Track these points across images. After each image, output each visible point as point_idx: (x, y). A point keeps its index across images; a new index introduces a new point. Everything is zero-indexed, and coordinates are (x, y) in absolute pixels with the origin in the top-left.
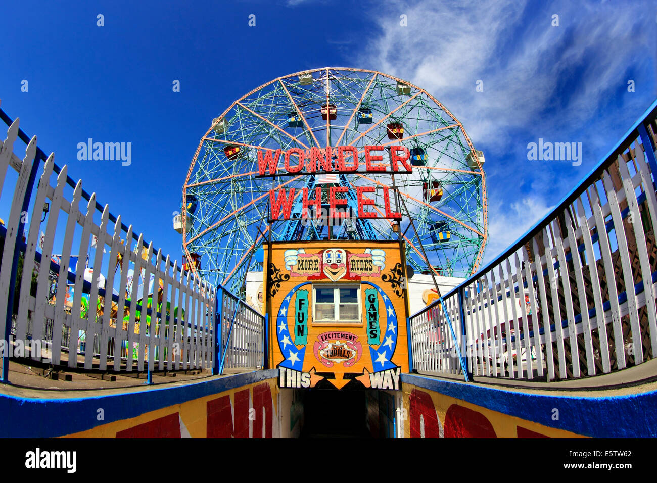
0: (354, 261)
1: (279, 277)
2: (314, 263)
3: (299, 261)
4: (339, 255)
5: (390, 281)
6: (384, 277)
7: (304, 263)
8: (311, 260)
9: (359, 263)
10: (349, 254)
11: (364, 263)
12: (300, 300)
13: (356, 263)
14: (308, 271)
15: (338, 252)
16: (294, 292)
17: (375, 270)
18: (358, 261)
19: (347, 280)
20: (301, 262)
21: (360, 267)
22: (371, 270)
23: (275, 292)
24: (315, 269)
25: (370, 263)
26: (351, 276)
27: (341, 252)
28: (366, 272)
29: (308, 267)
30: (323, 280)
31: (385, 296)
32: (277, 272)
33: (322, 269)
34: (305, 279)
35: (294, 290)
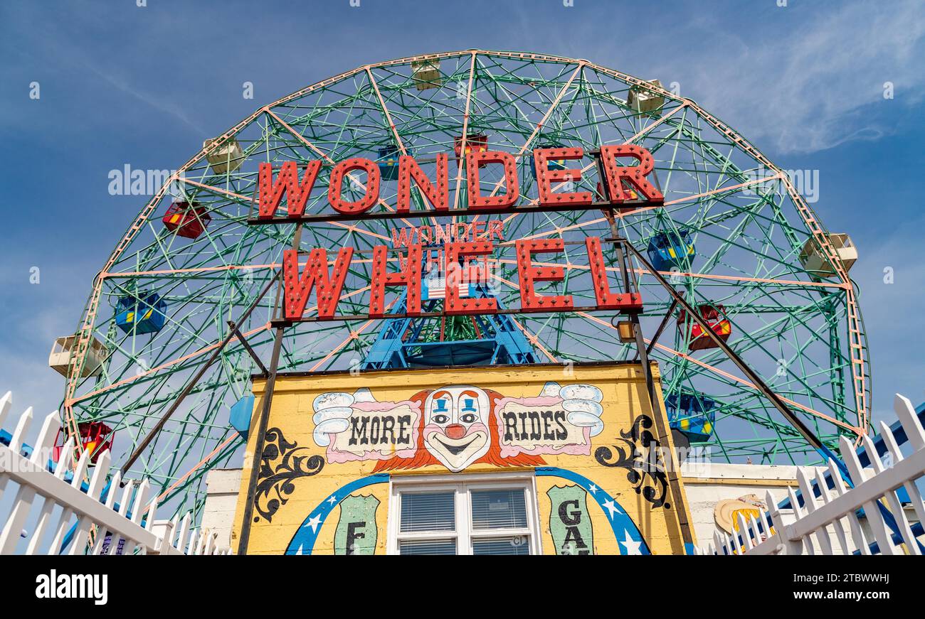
0: (511, 415)
1: (291, 463)
2: (397, 425)
3: (355, 421)
4: (469, 404)
5: (622, 463)
6: (602, 455)
7: (369, 426)
8: (391, 419)
9: (528, 420)
10: (496, 400)
11: (542, 420)
12: (352, 527)
13: (519, 421)
14: (379, 446)
15: (466, 397)
16: (335, 504)
17: (574, 435)
18: (523, 416)
19: (493, 466)
20: (360, 425)
21: (529, 431)
22: (563, 436)
23: (274, 506)
24: (401, 440)
25: (560, 419)
26: (504, 455)
27: (475, 395)
28: (549, 442)
29: (381, 436)
30: (423, 469)
31: (610, 505)
32: (287, 451)
33: (421, 440)
34: (369, 468)
35: (333, 499)
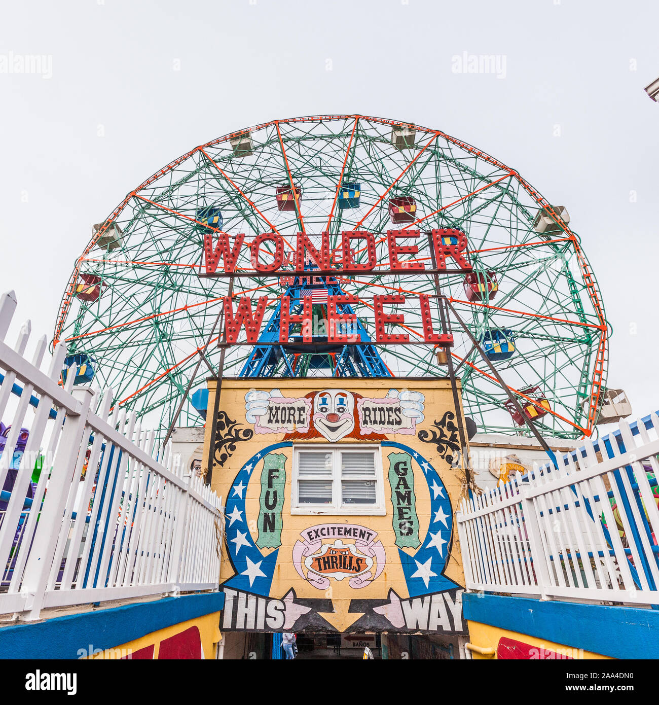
0: (367, 409)
1: (233, 432)
2: (297, 413)
3: (271, 409)
4: (341, 401)
5: (434, 440)
6: (422, 435)
7: (279, 412)
8: (293, 408)
9: (378, 413)
10: (358, 399)
11: (386, 413)
12: (271, 472)
13: (372, 412)
14: (286, 425)
15: (340, 396)
16: (260, 458)
17: (406, 423)
18: (375, 410)
19: (356, 440)
20: (274, 412)
21: (378, 419)
22: (399, 423)
23: (224, 457)
24: (300, 422)
25: (397, 413)
26: (362, 433)
27: (345, 395)
28: (390, 426)
29: (287, 418)
30: (313, 440)
31: (425, 465)
32: (231, 425)
33: (312, 422)
34: (280, 438)
35: (259, 455)
